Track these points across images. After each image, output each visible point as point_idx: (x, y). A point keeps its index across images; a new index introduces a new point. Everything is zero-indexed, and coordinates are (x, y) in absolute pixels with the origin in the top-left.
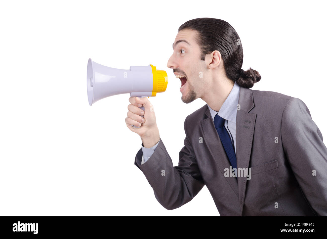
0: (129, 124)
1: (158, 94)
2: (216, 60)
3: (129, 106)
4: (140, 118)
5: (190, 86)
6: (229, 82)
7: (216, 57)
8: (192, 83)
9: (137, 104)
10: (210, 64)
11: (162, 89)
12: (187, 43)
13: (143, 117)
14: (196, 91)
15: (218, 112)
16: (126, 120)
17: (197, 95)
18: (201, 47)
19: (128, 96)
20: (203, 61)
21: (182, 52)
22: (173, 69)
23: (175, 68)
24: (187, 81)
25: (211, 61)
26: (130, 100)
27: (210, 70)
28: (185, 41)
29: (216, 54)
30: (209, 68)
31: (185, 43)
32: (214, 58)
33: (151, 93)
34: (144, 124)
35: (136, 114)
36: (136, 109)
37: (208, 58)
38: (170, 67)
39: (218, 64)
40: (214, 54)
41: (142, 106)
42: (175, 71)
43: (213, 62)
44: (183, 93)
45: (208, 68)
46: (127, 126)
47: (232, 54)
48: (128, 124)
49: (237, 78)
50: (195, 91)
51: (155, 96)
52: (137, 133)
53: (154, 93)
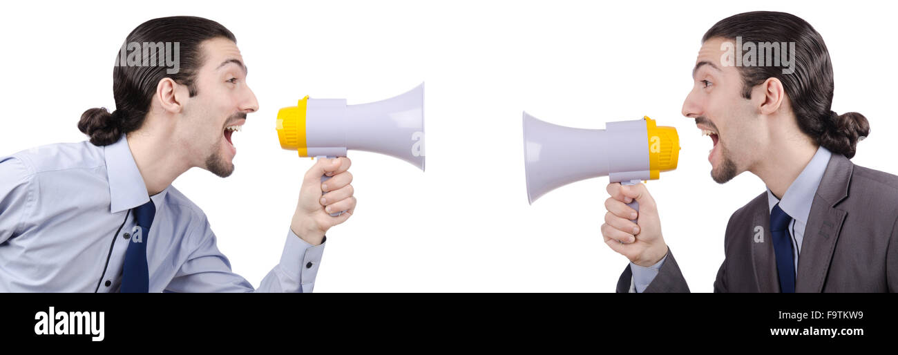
0: (609, 239)
1: (662, 175)
2: (775, 97)
3: (607, 201)
4: (632, 225)
5: (724, 150)
6: (805, 141)
7: (773, 90)
8: (728, 146)
9: (621, 198)
10: (763, 105)
11: (668, 163)
12: (714, 66)
13: (637, 224)
14: (736, 160)
15: (780, 200)
16: (603, 228)
17: (739, 168)
18: (743, 72)
19: (605, 180)
20: (748, 100)
21: (707, 84)
22: (694, 119)
23: (697, 116)
24: (719, 141)
25: (763, 100)
26: (609, 189)
27: (762, 118)
28: (710, 64)
29: (773, 84)
30: (761, 113)
31: (710, 66)
32: (769, 92)
33: (647, 173)
34: (639, 237)
35: (620, 217)
36: (621, 207)
37: (759, 94)
38: (688, 115)
39: (778, 105)
40: (769, 85)
41: (634, 200)
42: (698, 121)
43: (767, 101)
44: (712, 164)
45: (758, 112)
46: (605, 242)
47: (806, 83)
48: (608, 237)
49: (821, 131)
50: (733, 161)
51: (657, 178)
52: (625, 255)
53: (654, 172)
